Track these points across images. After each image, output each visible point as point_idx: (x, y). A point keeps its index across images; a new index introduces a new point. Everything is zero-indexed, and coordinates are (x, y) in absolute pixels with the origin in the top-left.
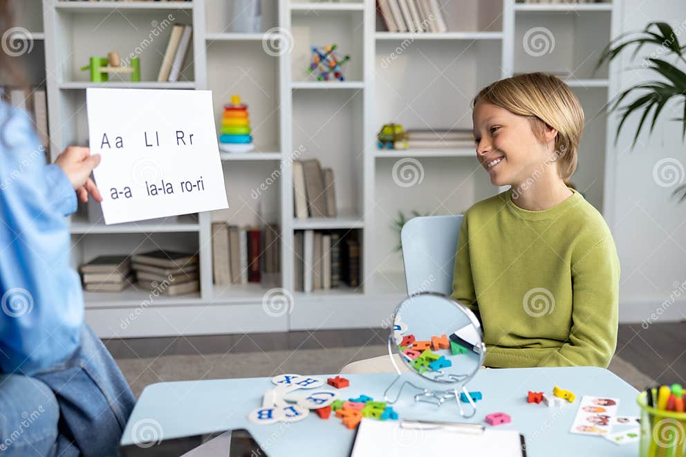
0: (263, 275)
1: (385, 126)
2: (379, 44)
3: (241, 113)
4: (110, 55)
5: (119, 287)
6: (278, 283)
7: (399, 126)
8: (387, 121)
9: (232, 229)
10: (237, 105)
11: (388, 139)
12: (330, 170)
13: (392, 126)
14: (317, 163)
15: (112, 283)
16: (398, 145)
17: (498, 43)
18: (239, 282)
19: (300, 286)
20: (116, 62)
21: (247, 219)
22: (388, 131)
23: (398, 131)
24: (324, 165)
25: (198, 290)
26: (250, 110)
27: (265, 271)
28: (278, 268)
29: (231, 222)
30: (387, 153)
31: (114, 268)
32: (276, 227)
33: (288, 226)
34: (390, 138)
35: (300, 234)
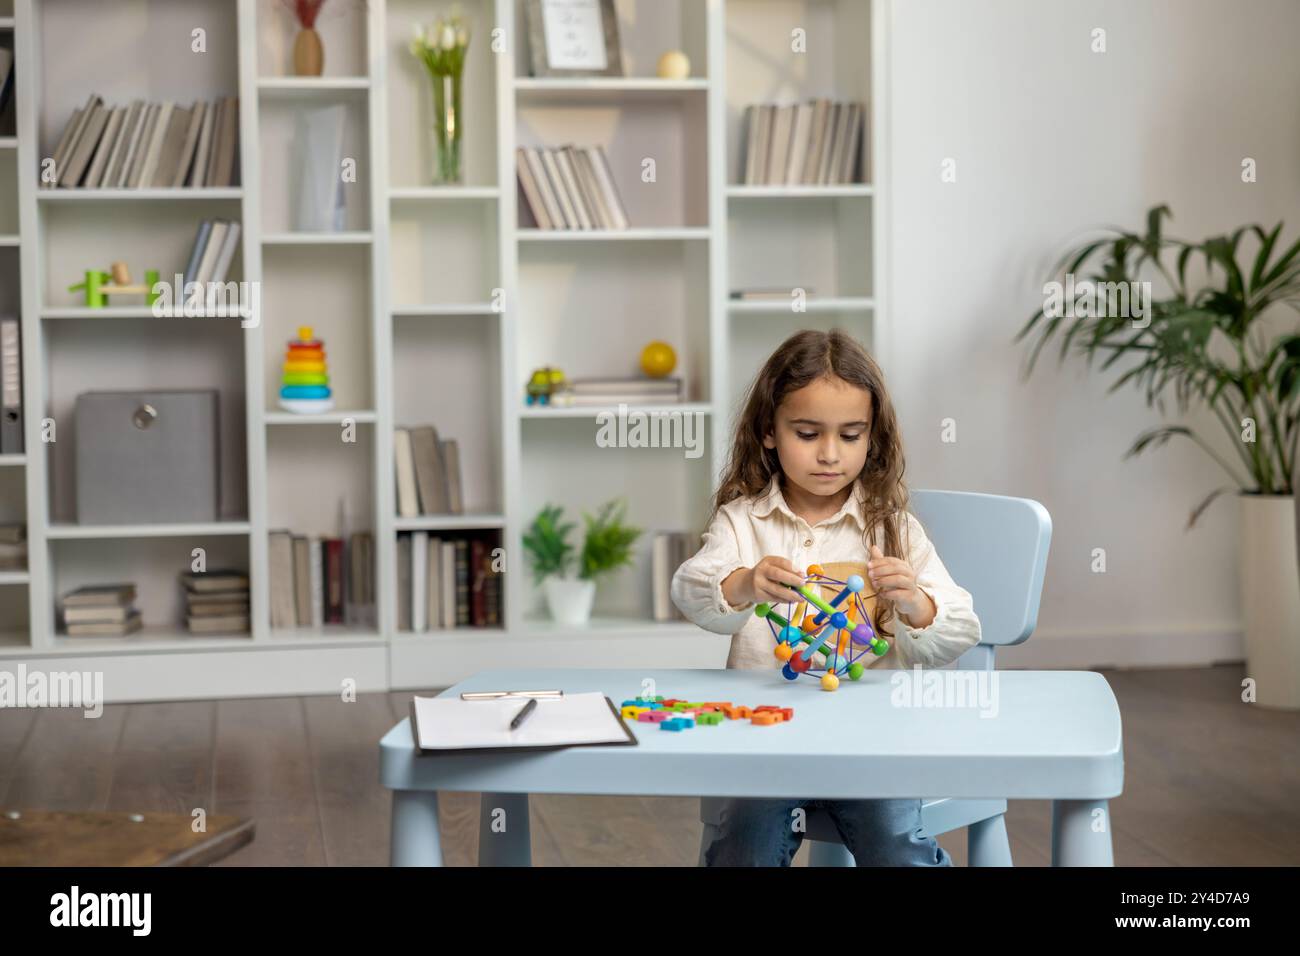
0: (348, 608)
1: (536, 373)
2: (523, 247)
3: (313, 354)
4: (115, 269)
5: (118, 628)
6: (372, 624)
7: (558, 372)
8: (540, 364)
9: (298, 541)
10: (308, 340)
11: (540, 392)
12: (453, 443)
13: (547, 371)
14: (432, 433)
15: (109, 622)
16: (558, 399)
17: (704, 245)
18: (309, 623)
19: (406, 623)
20: (124, 275)
21: (321, 524)
22: (541, 379)
23: (556, 378)
24: (444, 435)
25: (247, 630)
26: (327, 348)
27: (352, 600)
28: (371, 596)
29: (297, 531)
30: (538, 411)
31: (112, 598)
32: (368, 539)
33: (386, 527)
34: (543, 389)
35: (404, 539)
